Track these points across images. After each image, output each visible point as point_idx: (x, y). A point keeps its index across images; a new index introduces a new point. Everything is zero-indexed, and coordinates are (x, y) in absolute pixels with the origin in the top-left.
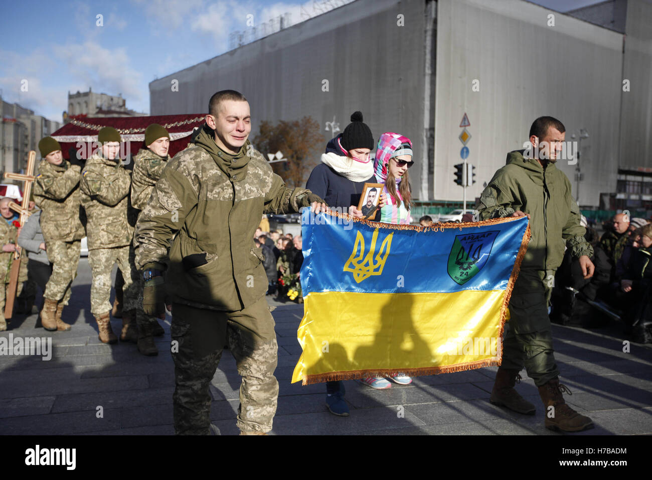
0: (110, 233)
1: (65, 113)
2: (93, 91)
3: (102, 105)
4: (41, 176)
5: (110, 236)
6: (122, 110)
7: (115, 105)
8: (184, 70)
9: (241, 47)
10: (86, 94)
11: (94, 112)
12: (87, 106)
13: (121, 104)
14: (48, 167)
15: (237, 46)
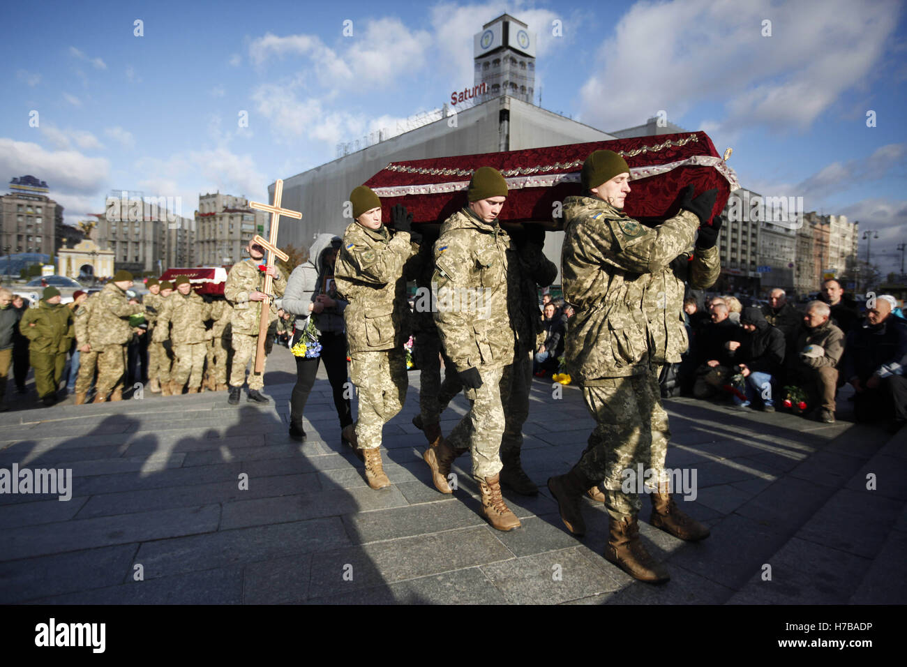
0: (496, 346)
1: (196, 211)
2: (220, 193)
3: (228, 205)
4: (354, 246)
5: (496, 350)
6: (245, 209)
7: (239, 205)
8: (298, 175)
9: (346, 156)
10: (214, 196)
11: (221, 211)
12: (215, 206)
13: (244, 204)
14: (361, 233)
15: (342, 156)
